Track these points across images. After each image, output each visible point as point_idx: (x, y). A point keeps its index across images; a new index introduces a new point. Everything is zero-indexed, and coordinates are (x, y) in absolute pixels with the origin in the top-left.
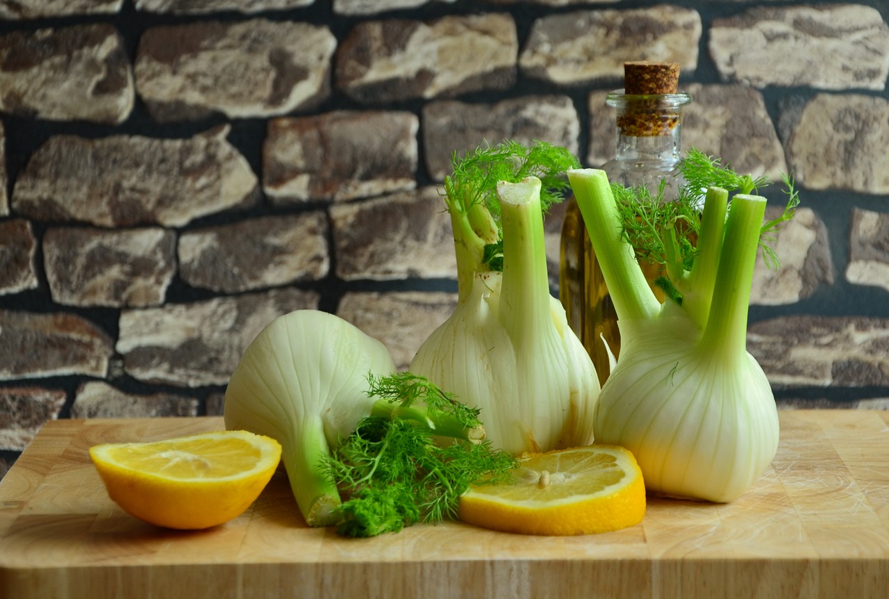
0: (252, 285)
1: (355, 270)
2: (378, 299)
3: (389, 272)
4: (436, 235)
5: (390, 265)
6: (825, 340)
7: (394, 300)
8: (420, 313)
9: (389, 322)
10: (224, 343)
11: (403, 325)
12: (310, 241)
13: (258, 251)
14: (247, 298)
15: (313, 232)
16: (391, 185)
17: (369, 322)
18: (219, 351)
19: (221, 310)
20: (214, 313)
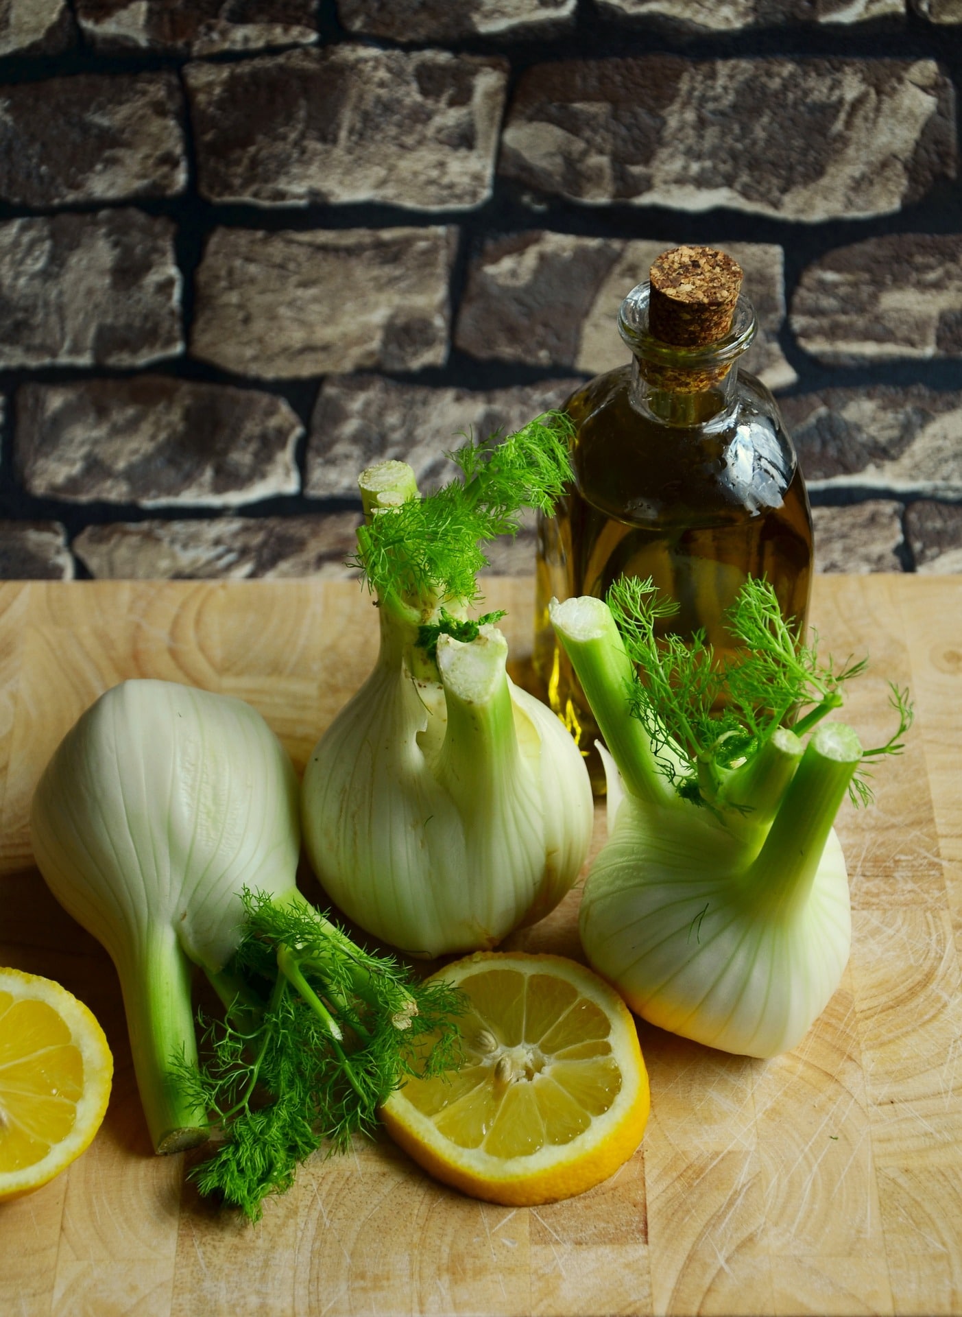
0: (71, 197)
1: (228, 188)
2: (265, 241)
3: (281, 195)
4: (351, 131)
5: (282, 184)
6: (932, 276)
7: (290, 242)
8: (328, 265)
9: (283, 279)
10: (36, 296)
11: (304, 284)
12: (155, 125)
13: (75, 136)
14: (64, 218)
15: (160, 110)
16: (279, 35)
17: (252, 281)
18: (30, 310)
19: (26, 239)
20: (16, 244)
